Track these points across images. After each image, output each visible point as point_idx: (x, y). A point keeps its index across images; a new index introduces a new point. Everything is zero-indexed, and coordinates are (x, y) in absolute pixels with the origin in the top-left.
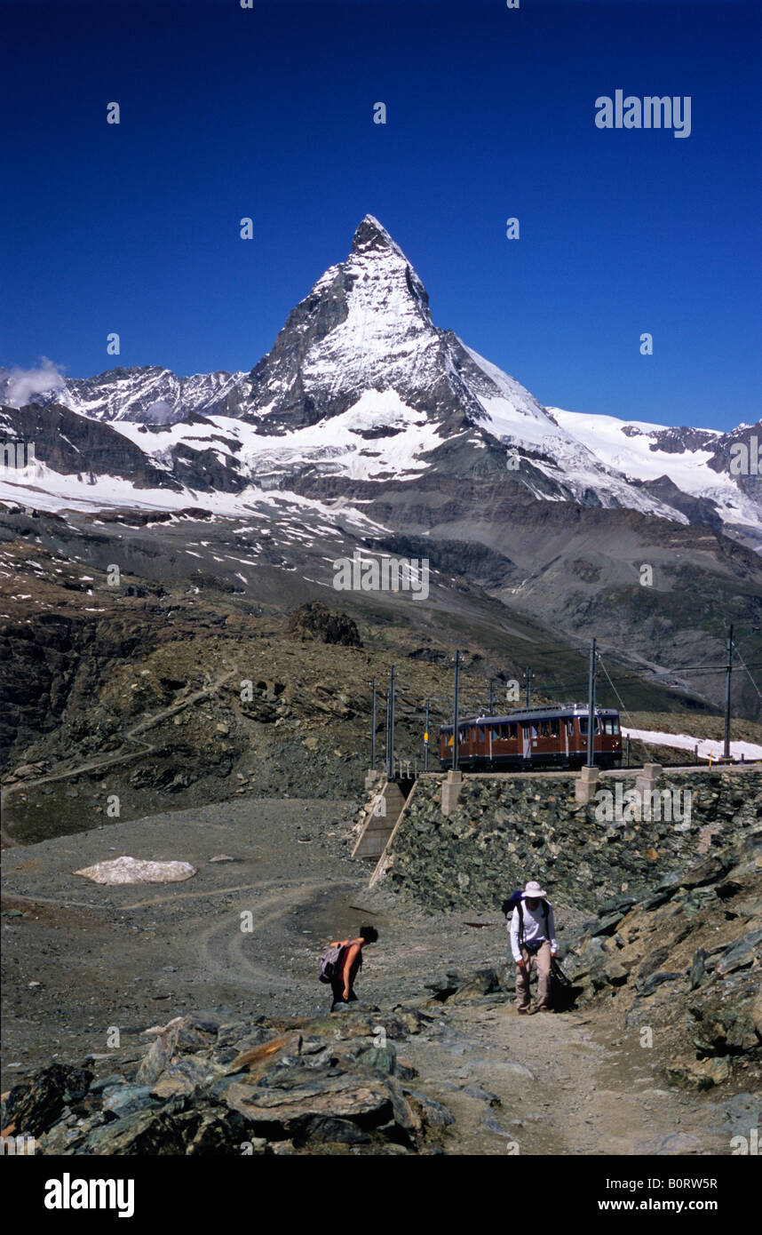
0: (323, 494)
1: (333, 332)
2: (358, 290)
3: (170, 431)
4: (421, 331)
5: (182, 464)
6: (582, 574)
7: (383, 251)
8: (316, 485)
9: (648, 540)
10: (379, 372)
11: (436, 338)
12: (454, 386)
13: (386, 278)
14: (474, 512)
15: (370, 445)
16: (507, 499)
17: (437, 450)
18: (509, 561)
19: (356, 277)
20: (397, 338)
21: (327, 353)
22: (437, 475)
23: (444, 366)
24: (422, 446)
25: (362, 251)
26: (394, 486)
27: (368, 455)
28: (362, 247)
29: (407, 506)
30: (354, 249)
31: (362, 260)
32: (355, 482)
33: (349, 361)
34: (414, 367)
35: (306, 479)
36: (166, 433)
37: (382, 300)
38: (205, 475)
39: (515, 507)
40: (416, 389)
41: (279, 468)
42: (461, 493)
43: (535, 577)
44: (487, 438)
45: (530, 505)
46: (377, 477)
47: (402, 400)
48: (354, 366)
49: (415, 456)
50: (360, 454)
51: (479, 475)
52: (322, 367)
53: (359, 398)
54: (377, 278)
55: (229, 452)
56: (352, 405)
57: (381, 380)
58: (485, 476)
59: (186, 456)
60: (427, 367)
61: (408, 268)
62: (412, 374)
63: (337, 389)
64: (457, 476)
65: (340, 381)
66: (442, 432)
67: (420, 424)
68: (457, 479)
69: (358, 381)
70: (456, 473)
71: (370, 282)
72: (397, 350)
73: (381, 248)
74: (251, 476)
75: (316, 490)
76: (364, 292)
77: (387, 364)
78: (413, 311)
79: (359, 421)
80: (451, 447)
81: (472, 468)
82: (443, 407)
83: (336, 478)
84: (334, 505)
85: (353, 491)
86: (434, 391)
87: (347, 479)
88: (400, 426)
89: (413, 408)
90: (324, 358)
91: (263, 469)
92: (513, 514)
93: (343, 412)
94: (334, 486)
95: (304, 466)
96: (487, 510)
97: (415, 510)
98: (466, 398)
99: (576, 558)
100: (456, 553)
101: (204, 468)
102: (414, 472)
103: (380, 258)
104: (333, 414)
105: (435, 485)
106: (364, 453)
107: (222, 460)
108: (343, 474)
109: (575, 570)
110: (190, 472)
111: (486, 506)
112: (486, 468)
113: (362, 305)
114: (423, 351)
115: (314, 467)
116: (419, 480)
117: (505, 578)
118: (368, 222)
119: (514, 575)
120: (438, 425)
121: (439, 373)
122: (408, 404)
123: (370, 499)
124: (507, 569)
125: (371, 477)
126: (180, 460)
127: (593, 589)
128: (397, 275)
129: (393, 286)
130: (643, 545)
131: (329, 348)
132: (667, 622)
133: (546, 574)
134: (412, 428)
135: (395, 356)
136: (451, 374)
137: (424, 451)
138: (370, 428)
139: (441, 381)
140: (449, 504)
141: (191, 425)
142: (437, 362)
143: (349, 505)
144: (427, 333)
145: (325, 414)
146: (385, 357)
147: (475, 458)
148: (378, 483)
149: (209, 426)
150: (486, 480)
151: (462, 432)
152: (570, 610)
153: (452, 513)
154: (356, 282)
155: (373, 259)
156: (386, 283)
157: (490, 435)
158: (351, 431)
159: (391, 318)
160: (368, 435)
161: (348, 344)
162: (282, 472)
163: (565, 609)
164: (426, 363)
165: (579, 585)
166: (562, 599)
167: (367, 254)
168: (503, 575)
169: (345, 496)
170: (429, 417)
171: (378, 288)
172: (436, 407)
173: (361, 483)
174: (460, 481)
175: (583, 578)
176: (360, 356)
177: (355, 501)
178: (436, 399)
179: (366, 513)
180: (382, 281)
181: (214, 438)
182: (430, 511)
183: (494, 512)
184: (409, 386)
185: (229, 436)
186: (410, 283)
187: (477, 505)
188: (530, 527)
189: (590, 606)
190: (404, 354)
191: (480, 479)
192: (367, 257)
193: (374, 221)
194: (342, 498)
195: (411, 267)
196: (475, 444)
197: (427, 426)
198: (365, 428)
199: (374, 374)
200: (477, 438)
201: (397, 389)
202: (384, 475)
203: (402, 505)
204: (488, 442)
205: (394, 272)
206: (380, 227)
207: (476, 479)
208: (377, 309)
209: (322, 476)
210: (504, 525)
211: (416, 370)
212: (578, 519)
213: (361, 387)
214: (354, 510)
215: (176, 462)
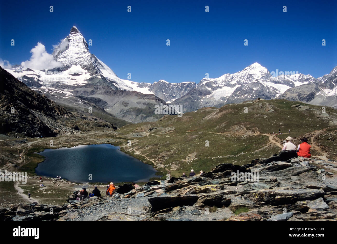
0: (61, 88)
1: (65, 51)
2: (71, 43)
3: (22, 72)
4: (86, 52)
5: (25, 80)
6: (124, 105)
7: (77, 34)
8: (60, 86)
9: (139, 98)
10: (76, 61)
11: (90, 54)
12: (94, 65)
13: (78, 40)
14: (98, 92)
15: (74, 77)
16: (106, 90)
17: (89, 79)
18: (106, 103)
19: (71, 40)
20: (80, 54)
21: (63, 56)
22: (90, 84)
23: (92, 60)
24: (86, 78)
25: (72, 34)
26: (79, 87)
27: (73, 80)
28: (73, 33)
29: (82, 91)
30: (71, 33)
31: (73, 36)
32: (69, 86)
33: (69, 58)
34: (85, 60)
35: (58, 85)
36: (21, 73)
37: (77, 45)
38: (31, 83)
39: (108, 91)
40: (85, 65)
41: (50, 82)
42: (95, 88)
43: (113, 106)
44: (102, 76)
45: (111, 91)
46: (75, 84)
47: (81, 67)
48: (70, 59)
49: (84, 80)
50: (71, 80)
51: (99, 84)
52: (62, 59)
53: (71, 67)
54: (76, 40)
55: (38, 78)
56: (69, 68)
57: (77, 63)
58: (101, 84)
59: (26, 78)
60: (88, 60)
61: (83, 39)
62: (84, 62)
63: (66, 65)
64: (94, 84)
65: (66, 63)
66: (91, 75)
67: (86, 73)
68: (94, 85)
69: (71, 63)
70: (94, 83)
71: (74, 41)
72: (80, 56)
73: (77, 33)
74: (43, 84)
75: (60, 87)
76: (72, 43)
77: (78, 59)
78: (85, 48)
79: (71, 72)
80: (93, 78)
81: (98, 82)
82: (91, 69)
83: (64, 85)
84: (64, 91)
85: (69, 88)
86: (89, 66)
87: (67, 85)
88: (81, 73)
89: (84, 69)
90: (63, 57)
91: (46, 82)
92: (108, 93)
93: (67, 70)
94: (64, 87)
95: (57, 82)
96: (101, 92)
97: (84, 92)
98: (97, 68)
99: (123, 101)
100: (93, 100)
101: (31, 82)
102: (84, 83)
103: (77, 36)
104: (64, 70)
105: (89, 86)
106: (72, 79)
107: (36, 80)
108: (67, 84)
109: (122, 104)
110: (27, 82)
111: (101, 91)
112: (101, 82)
113: (72, 46)
114: (87, 57)
115: (59, 82)
116: (85, 85)
117: (105, 107)
118: (74, 27)
119: (107, 106)
120: (90, 73)
121: (90, 62)
122: (83, 68)
123: (73, 90)
124: (106, 105)
125: (73, 84)
126: (24, 79)
127: (126, 108)
128: (81, 40)
129: (80, 42)
130: (138, 99)
131: (64, 55)
132: (145, 116)
133: (115, 105)
134: (84, 74)
135: (80, 58)
136: (93, 62)
137: (86, 79)
138: (74, 74)
139: (91, 63)
140: (92, 91)
141: (28, 71)
142: (90, 59)
143: (68, 91)
144: (88, 53)
145: (63, 70)
146: (78, 58)
147: (99, 80)
148: (75, 86)
149: (32, 72)
150: (101, 85)
151: (96, 75)
152: (121, 113)
153: (93, 92)
154: (71, 41)
155: (75, 36)
156: (78, 41)
157: (102, 75)
158: (69, 74)
159: (79, 49)
160: (73, 75)
161: (69, 54)
162: (51, 83)
163: (120, 113)
164: (87, 59)
165: (123, 107)
166: (119, 110)
167: (74, 34)
168: (105, 106)
169: (67, 89)
170: (88, 71)
171: (76, 42)
172: (90, 69)
173: (71, 86)
174: (95, 85)
175: (124, 106)
176: (72, 57)
177: (69, 90)
178: (90, 67)
179: (72, 93)
180: (77, 41)
181: (34, 74)
182: (87, 92)
183: (103, 93)
184: (83, 64)
185: (38, 74)
186: (84, 42)
187: (99, 91)
188: (112, 96)
189: (126, 112)
190: (82, 57)
191: (100, 85)
192: (74, 35)
193: (75, 27)
194: (66, 89)
195: (84, 39)
196: (99, 77)
197: (88, 74)
198: (72, 74)
199: (75, 61)
200: (99, 76)
201: (80, 65)
202: (77, 84)
203: (81, 91)
204: (102, 77)
205: (80, 39)
206: (77, 29)
207: (99, 85)
208: (76, 47)
209: (61, 84)
210: (105, 96)
211: (85, 61)
212: (123, 94)
213: (72, 64)
214: (69, 92)
215: (23, 80)
